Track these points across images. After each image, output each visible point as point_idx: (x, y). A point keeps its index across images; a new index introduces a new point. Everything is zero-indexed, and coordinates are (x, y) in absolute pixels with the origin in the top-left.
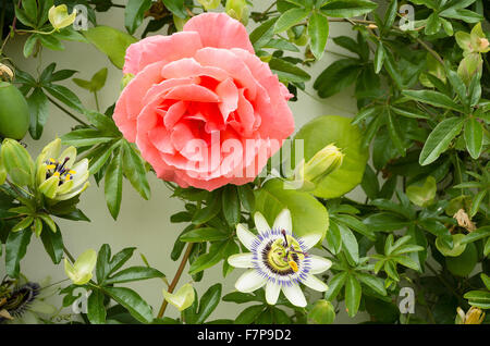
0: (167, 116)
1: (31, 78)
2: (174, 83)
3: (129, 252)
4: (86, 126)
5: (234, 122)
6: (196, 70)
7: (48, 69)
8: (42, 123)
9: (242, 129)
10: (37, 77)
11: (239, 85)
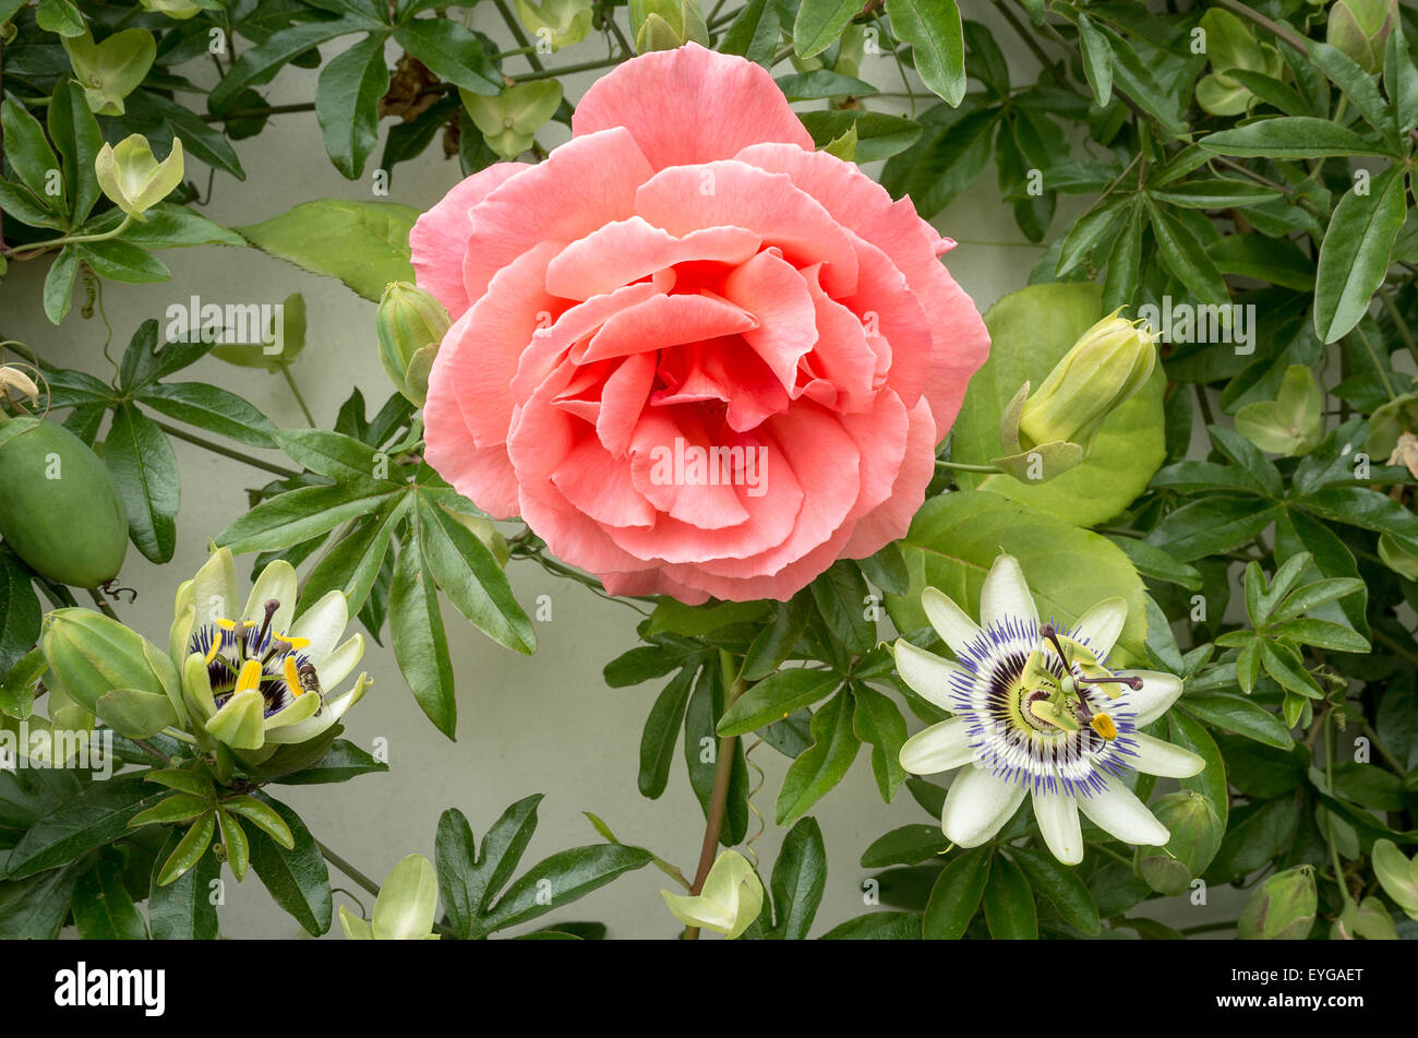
0: (604, 414)
1: (98, 384)
2: (600, 310)
3: (524, 815)
4: (293, 480)
5: (816, 386)
6: (657, 251)
7: (137, 342)
8: (165, 508)
9: (841, 396)
10: (110, 376)
11: (799, 262)
